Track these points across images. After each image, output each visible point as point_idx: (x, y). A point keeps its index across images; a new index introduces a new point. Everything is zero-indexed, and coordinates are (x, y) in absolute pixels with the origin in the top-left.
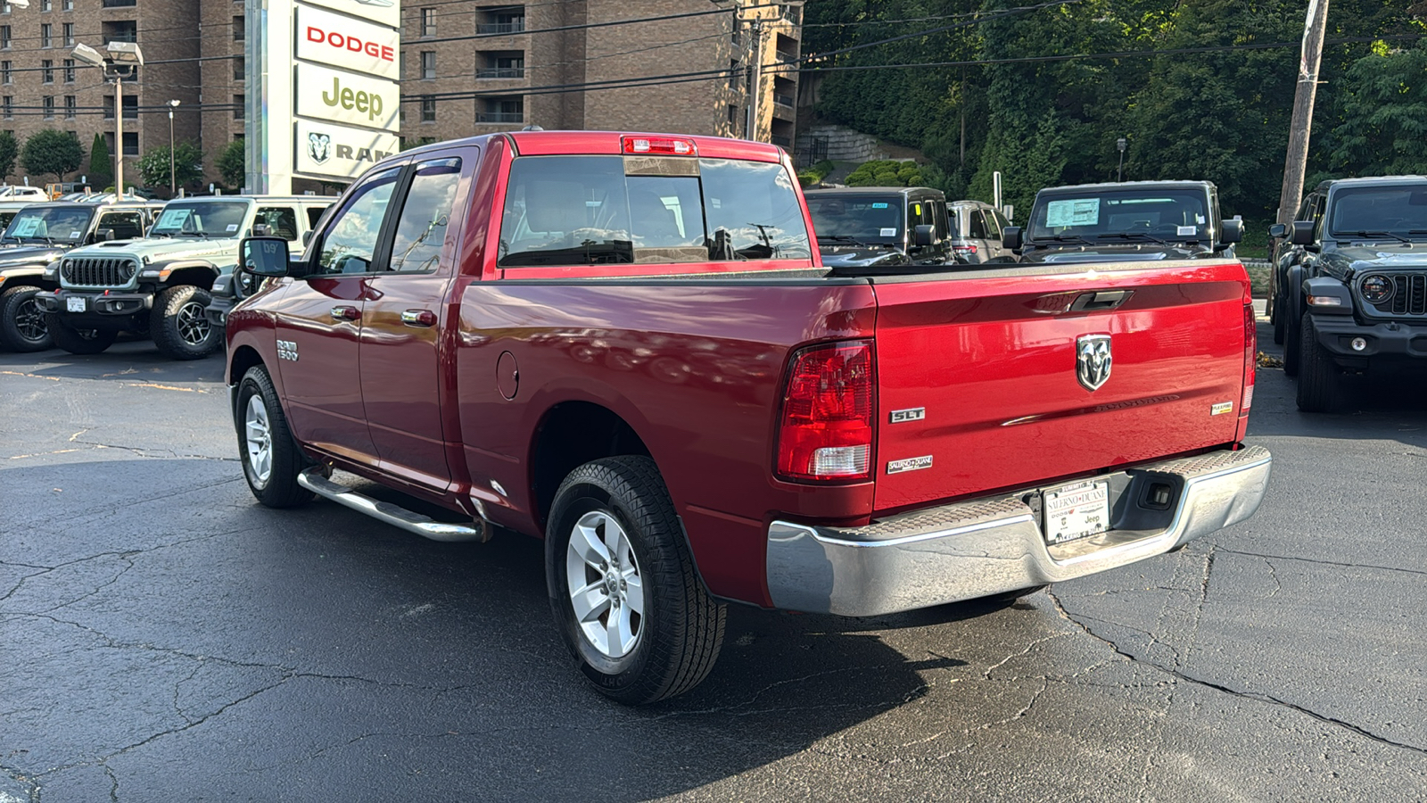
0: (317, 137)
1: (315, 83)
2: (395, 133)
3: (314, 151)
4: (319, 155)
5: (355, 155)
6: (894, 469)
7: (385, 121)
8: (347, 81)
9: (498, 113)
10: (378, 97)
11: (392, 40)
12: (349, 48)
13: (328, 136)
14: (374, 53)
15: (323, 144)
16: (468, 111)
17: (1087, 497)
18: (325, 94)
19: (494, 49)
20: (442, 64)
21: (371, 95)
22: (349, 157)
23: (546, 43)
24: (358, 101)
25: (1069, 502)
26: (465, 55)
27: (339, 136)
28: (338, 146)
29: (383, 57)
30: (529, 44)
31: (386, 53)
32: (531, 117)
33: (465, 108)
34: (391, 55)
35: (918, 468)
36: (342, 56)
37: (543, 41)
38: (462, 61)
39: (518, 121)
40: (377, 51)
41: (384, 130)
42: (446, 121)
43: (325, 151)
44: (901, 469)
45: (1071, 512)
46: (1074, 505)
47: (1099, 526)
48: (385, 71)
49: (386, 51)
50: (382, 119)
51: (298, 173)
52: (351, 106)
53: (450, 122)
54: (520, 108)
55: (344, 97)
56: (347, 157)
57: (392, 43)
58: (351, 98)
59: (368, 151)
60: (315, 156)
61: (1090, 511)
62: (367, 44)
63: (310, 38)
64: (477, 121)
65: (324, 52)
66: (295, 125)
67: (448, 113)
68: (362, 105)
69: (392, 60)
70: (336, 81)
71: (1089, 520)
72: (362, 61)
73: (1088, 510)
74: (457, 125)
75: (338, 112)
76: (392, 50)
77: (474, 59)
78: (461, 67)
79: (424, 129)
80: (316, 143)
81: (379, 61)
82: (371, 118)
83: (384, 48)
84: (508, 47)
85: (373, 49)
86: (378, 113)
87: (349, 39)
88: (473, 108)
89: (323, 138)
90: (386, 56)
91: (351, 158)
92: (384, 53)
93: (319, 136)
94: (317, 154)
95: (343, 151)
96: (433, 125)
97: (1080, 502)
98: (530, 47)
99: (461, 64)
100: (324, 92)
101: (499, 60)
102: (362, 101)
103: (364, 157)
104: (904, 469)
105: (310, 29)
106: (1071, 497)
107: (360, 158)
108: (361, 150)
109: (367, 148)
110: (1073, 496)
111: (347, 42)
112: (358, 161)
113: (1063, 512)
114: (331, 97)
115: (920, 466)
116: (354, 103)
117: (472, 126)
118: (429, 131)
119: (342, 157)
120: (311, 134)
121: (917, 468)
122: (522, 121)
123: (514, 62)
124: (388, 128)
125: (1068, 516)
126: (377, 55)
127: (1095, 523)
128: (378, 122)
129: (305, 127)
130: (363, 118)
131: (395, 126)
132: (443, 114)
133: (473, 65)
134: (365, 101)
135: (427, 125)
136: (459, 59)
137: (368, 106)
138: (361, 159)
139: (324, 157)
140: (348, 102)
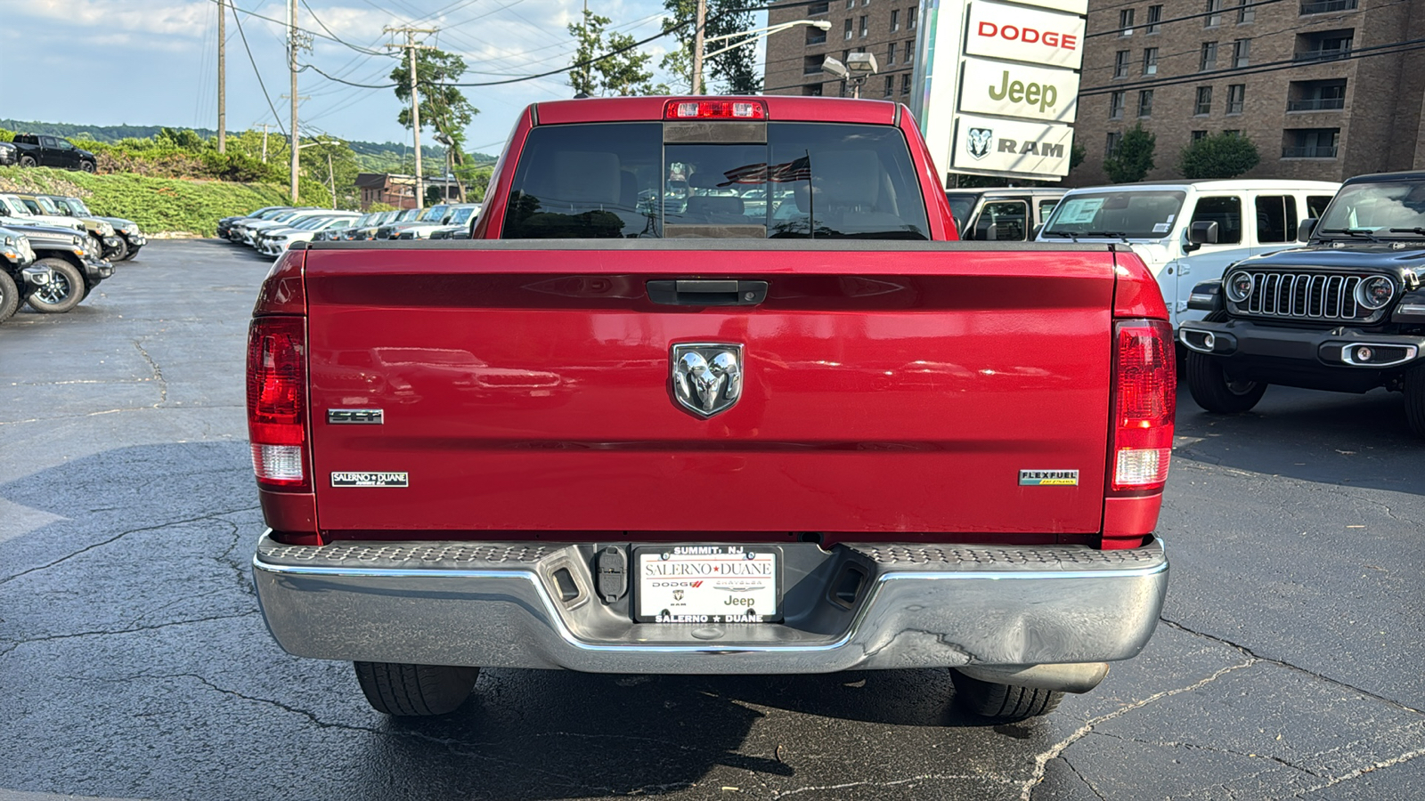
0: (978, 132)
1: (982, 76)
2: (1069, 125)
3: (973, 146)
4: (979, 150)
5: (1018, 148)
6: (341, 482)
7: (1059, 112)
8: (1017, 73)
9: (1317, 99)
10: (1053, 88)
11: (1077, 28)
12: (1024, 39)
13: (990, 131)
14: (1053, 42)
15: (984, 139)
16: (1280, 100)
17: (732, 569)
18: (992, 89)
19: (1319, 30)
20: (1258, 52)
21: (1044, 86)
22: (1011, 150)
23: (1384, 18)
24: (1029, 93)
25: (691, 569)
26: (1284, 39)
27: (1002, 130)
28: (1000, 140)
29: (1063, 46)
30: (1362, 21)
31: (1067, 41)
32: (1354, 102)
33: (1277, 96)
34: (1073, 43)
35: (383, 485)
36: (1017, 49)
37: (1381, 16)
38: (1280, 46)
39: (1338, 108)
40: (1056, 40)
41: (1057, 122)
42: (1254, 112)
43: (985, 146)
44: (354, 482)
45: (697, 585)
46: (701, 575)
47: (752, 612)
48: (1064, 60)
49: (1067, 39)
50: (1054, 111)
51: (956, 168)
52: (1020, 99)
53: (1258, 112)
54: (1342, 94)
55: (1012, 90)
56: (1010, 151)
57: (1075, 31)
58: (1021, 91)
59: (1034, 145)
60: (974, 152)
61: (735, 590)
62: (1045, 34)
63: (981, 33)
64: (1289, 110)
65: (997, 46)
66: (957, 121)
67: (1258, 103)
68: (1033, 97)
69: (1073, 48)
70: (1006, 74)
71: (732, 601)
72: (1039, 52)
73: (731, 587)
74: (1266, 115)
75: (1005, 106)
76: (1075, 38)
77: (1294, 43)
78: (1277, 52)
79: (1229, 122)
80: (977, 138)
81: (1058, 50)
82: (1042, 110)
83: (1064, 36)
84: (1336, 26)
85: (1051, 39)
86: (1051, 104)
87: (1025, 30)
88: (1286, 96)
89: (984, 133)
90: (1067, 44)
91: (1014, 152)
92: (1064, 42)
93: (981, 131)
94: (977, 149)
95: (1005, 145)
96: (1239, 117)
97: (714, 573)
98: (1362, 23)
99: (1278, 49)
100: (991, 87)
101: (1325, 41)
102: (1033, 93)
103: (1029, 150)
104: (359, 484)
105: (982, 24)
106: (696, 564)
107: (1025, 151)
108: (1027, 143)
109: (1034, 140)
110: (702, 563)
111: (1023, 35)
112: (1021, 155)
113: (679, 581)
114: (998, 91)
115: (387, 483)
116: (1024, 95)
117: (1283, 115)
118: (1233, 123)
119: (1004, 151)
120: (972, 129)
121: (379, 484)
122: (1342, 107)
123: (1343, 43)
124: (1062, 120)
125: (688, 590)
126: (1055, 45)
127: (746, 608)
128: (1050, 114)
129: (967, 122)
130: (1033, 111)
131: (1070, 117)
132: (1252, 104)
133: (1292, 49)
134: (1037, 93)
135: (1232, 117)
136: (1276, 44)
137: (1040, 97)
138: (1025, 153)
139: (984, 152)
140: (1016, 95)
